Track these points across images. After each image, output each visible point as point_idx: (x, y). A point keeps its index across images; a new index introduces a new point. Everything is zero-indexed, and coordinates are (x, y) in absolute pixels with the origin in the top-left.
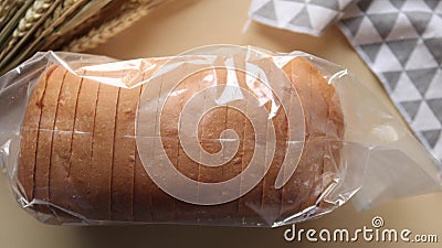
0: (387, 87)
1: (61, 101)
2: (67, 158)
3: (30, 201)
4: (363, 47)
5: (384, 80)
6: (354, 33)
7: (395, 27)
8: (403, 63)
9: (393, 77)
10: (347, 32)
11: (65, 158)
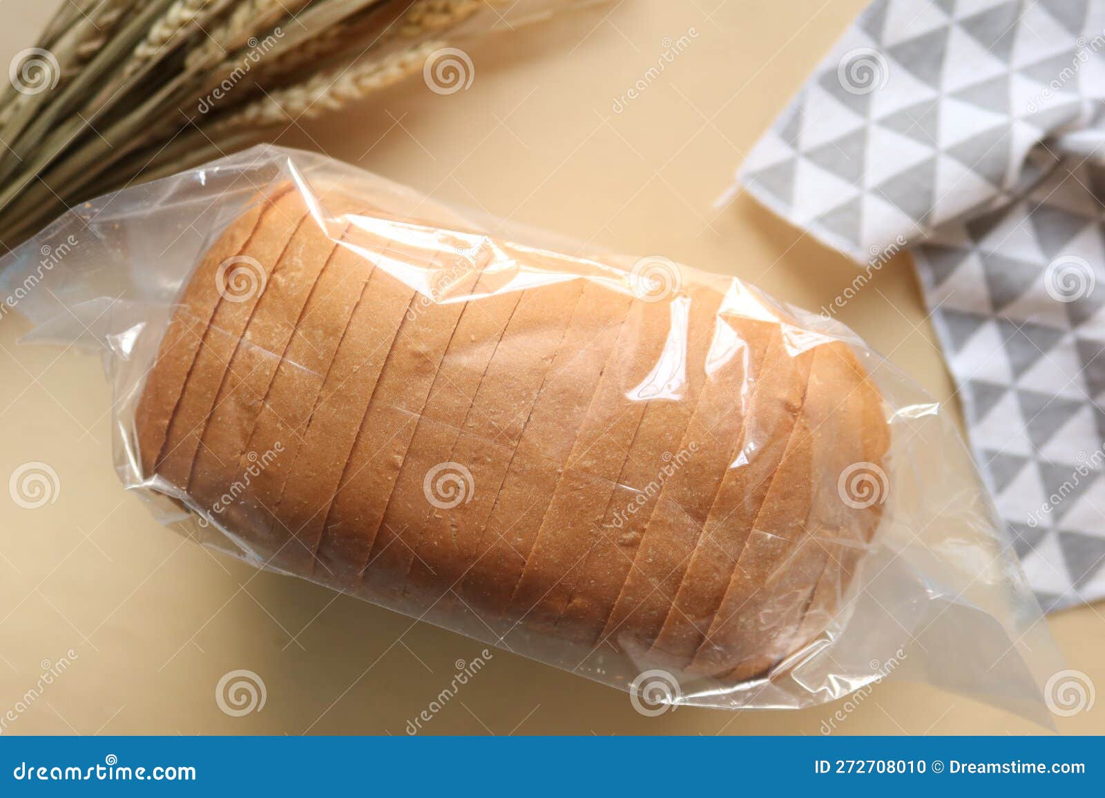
0: (969, 410)
1: (277, 276)
2: (251, 411)
3: (146, 474)
4: (948, 314)
5: (967, 396)
6: (939, 280)
7: (1029, 295)
8: (1019, 370)
9: (987, 393)
10: (925, 274)
11: (249, 409)
